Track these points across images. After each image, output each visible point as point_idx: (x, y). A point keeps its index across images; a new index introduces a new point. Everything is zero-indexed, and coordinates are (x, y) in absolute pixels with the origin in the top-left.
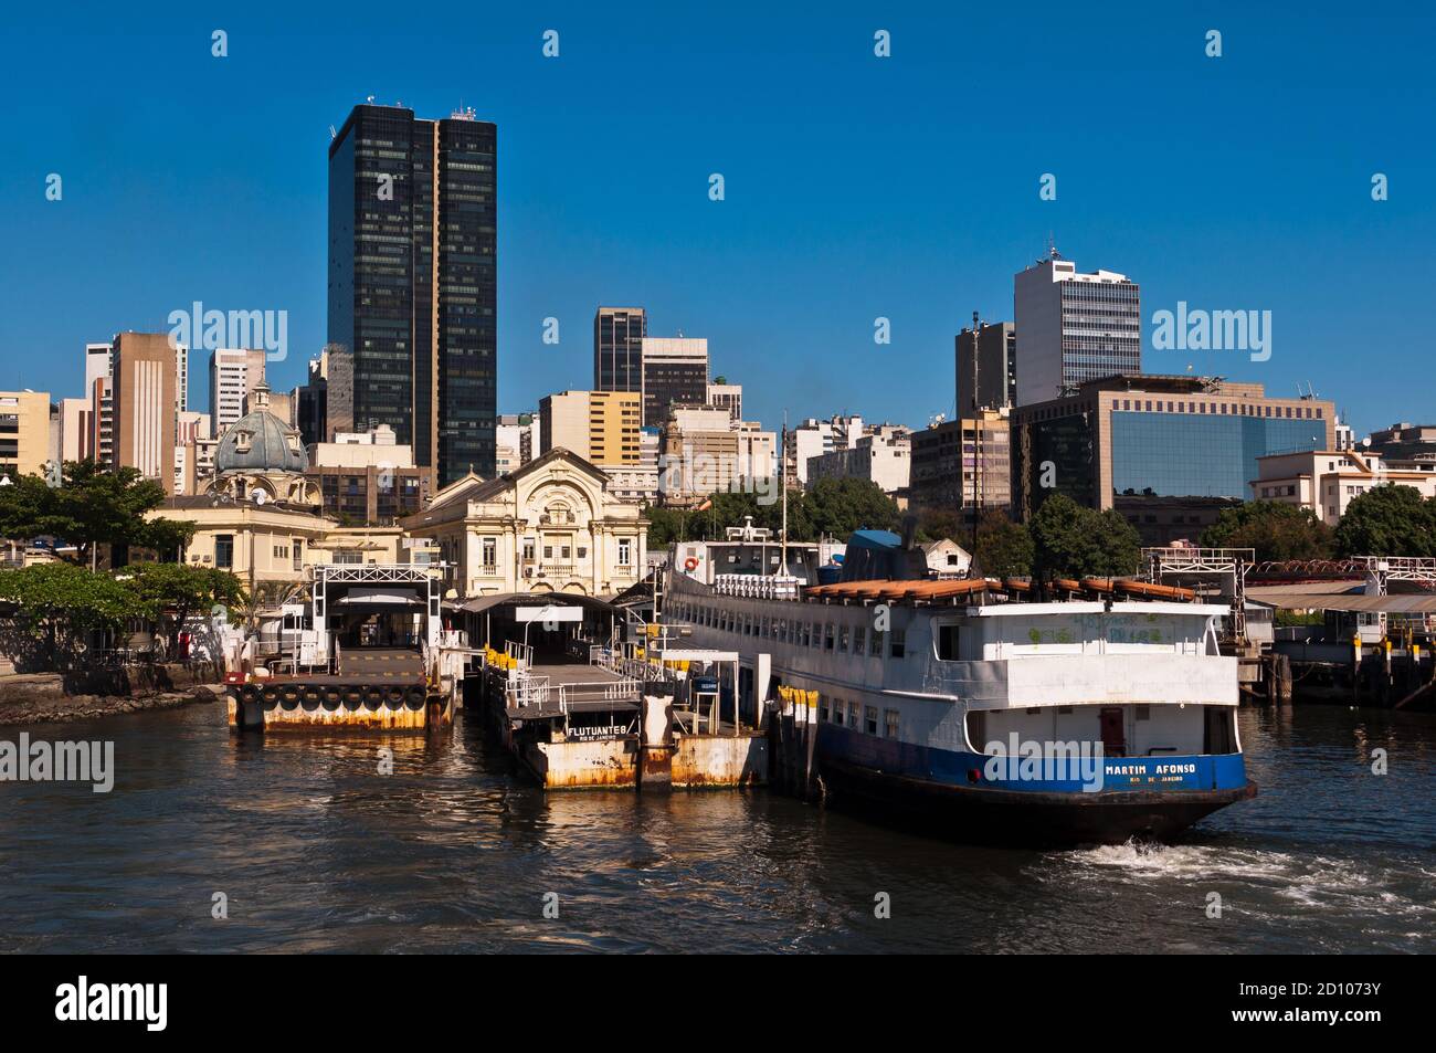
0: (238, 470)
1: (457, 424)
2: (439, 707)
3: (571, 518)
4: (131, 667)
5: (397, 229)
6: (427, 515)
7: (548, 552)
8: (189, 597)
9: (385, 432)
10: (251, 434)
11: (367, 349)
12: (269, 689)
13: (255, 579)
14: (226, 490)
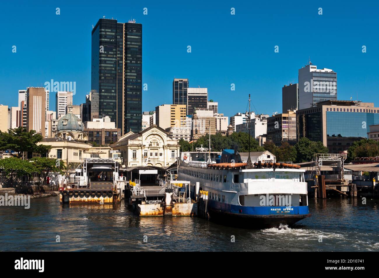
0: (64, 131)
1: (130, 115)
2: (117, 197)
3: (158, 145)
4: (34, 186)
5: (112, 56)
6: (117, 143)
7: (151, 154)
8: (50, 167)
9: (107, 118)
10: (67, 120)
11: (103, 92)
12: (71, 192)
13: (68, 162)
14: (60, 136)
